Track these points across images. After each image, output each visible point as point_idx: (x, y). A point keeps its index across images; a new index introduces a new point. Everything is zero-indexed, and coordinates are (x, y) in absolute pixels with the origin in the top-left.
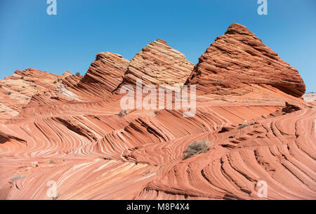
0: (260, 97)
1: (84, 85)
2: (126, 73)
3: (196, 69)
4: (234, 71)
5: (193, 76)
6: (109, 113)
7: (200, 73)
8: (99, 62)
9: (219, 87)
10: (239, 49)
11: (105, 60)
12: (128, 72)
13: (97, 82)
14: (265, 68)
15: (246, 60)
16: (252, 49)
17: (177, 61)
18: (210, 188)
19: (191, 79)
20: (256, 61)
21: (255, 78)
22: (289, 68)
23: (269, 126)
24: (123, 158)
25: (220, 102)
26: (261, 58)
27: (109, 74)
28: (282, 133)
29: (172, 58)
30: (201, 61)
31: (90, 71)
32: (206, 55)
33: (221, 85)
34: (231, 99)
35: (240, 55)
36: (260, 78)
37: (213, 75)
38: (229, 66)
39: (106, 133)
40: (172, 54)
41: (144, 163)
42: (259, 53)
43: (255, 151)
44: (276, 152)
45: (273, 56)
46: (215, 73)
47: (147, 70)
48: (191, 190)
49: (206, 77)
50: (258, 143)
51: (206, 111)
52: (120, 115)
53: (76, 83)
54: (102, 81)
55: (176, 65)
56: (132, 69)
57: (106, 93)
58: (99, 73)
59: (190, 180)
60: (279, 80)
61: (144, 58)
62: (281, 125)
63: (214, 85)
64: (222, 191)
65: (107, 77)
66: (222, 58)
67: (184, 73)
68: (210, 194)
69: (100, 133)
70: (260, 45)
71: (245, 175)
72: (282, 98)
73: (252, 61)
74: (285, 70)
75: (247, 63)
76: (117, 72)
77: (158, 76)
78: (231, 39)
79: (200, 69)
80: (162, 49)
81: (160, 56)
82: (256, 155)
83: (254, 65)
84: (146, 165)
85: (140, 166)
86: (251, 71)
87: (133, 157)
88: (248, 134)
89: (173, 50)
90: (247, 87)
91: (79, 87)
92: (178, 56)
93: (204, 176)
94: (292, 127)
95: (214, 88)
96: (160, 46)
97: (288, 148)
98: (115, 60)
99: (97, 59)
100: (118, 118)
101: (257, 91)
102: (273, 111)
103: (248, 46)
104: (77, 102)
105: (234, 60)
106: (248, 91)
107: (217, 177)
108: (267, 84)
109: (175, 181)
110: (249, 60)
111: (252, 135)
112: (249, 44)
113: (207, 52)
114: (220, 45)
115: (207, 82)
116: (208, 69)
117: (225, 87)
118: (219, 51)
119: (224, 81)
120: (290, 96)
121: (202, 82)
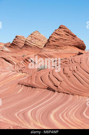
0: (70, 50)
1: (11, 46)
2: (25, 42)
3: (48, 40)
4: (61, 41)
5: (47, 43)
6: (19, 56)
7: (50, 42)
8: (16, 38)
9: (56, 47)
10: (63, 34)
11: (18, 38)
12: (26, 42)
13: (15, 45)
14: (72, 40)
15: (65, 37)
16: (67, 34)
17: (42, 38)
18: (42, 84)
19: (47, 44)
20: (69, 38)
21: (68, 44)
22: (80, 40)
23: (70, 59)
24: (18, 71)
25: (56, 52)
26: (71, 37)
27: (20, 43)
28: (75, 62)
29: (40, 37)
30: (50, 38)
31: (13, 42)
32: (52, 36)
33: (56, 46)
34: (60, 51)
35: (63, 36)
36: (70, 44)
37: (54, 42)
38: (59, 39)
39: (18, 62)
40: (41, 36)
41: (25, 73)
42: (70, 35)
43: (63, 69)
44: (71, 69)
45: (75, 36)
46: (55, 42)
47: (32, 41)
48: (34, 85)
49: (52, 43)
50: (66, 65)
51: (51, 55)
52: (23, 56)
53: (9, 46)
54: (17, 45)
55: (42, 40)
56: (27, 41)
57: (19, 49)
58: (16, 42)
59: (35, 80)
60: (77, 44)
61: (31, 37)
62: (75, 59)
63: (54, 46)
64: (46, 86)
65: (19, 44)
66: (57, 37)
67: (44, 42)
68: (41, 87)
69: (16, 62)
70: (70, 32)
71: (57, 79)
72: (78, 51)
73: (67, 38)
74: (79, 41)
75: (66, 38)
76: (22, 42)
77: (36, 43)
78: (60, 30)
79: (49, 40)
80: (37, 34)
81: (37, 37)
82: (63, 70)
83: (68, 39)
84: (25, 74)
85: (23, 74)
86: (67, 41)
87: (21, 70)
88: (63, 62)
89: (41, 34)
90: (66, 47)
91: (10, 47)
92: (43, 36)
93: (41, 79)
94: (79, 59)
95: (54, 47)
96: (37, 33)
97: (77, 68)
98: (22, 38)
99: (16, 37)
100: (22, 57)
101: (69, 48)
102: (74, 55)
103: (66, 33)
104: (9, 52)
105: (61, 37)
106: (66, 48)
107: (46, 79)
108: (73, 46)
109: (30, 81)
110: (66, 37)
111: (64, 62)
112: (66, 32)
113: (52, 35)
114: (57, 32)
115: (52, 45)
116: (52, 41)
117: (58, 46)
118: (56, 34)
119: (58, 45)
120: (81, 50)
121: (50, 45)
